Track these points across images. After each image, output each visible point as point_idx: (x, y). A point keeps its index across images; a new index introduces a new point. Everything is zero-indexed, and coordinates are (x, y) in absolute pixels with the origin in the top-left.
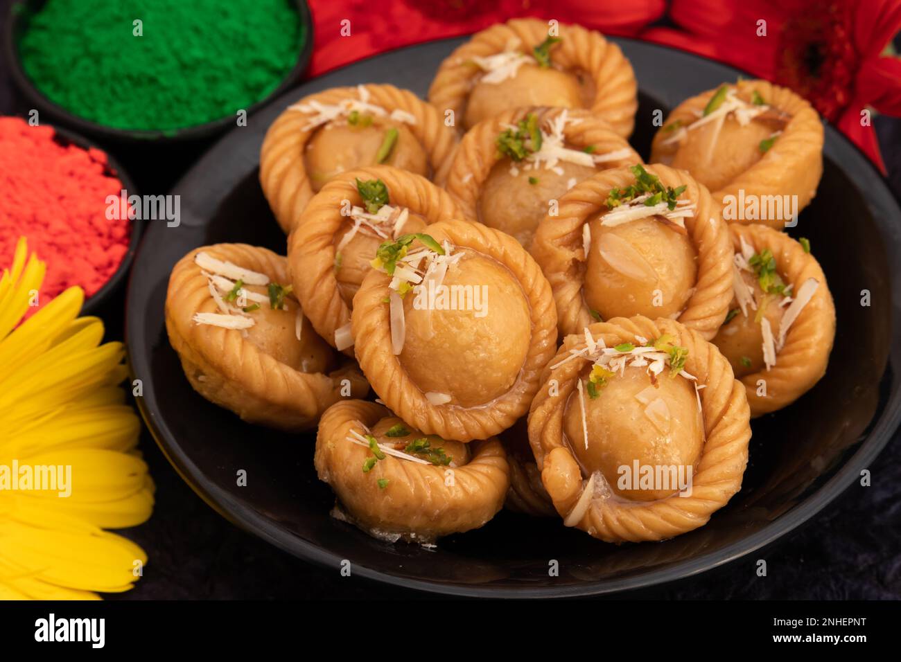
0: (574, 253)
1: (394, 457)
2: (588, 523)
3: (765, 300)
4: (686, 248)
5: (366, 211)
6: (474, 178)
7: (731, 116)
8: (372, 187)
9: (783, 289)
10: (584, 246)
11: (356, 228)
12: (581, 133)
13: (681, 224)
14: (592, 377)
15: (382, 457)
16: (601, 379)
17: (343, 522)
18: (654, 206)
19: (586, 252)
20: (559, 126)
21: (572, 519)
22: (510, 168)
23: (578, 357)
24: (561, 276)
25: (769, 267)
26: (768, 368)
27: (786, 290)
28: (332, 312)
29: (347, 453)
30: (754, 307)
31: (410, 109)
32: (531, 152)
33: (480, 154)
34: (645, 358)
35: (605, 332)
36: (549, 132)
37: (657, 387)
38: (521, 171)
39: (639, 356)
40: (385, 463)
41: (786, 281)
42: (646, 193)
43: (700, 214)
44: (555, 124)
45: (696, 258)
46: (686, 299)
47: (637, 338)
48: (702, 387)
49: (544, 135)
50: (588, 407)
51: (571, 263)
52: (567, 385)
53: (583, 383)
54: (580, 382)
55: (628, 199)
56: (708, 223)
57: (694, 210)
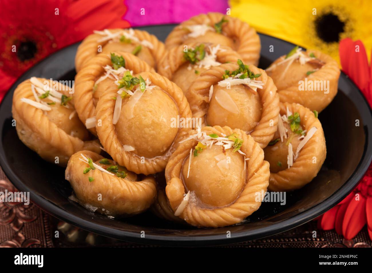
0: (204, 98)
1: (99, 170)
2: (185, 215)
3: (292, 136)
4: (256, 102)
5: (113, 68)
6: (170, 68)
7: (297, 61)
8: (118, 58)
9: (302, 132)
10: (209, 95)
11: (107, 75)
12: (224, 56)
13: (255, 90)
14: (196, 147)
15: (94, 169)
16: (201, 148)
17: (74, 202)
18: (243, 79)
19: (210, 98)
20: (214, 51)
21: (178, 212)
22: (188, 66)
23: (193, 139)
24: (197, 108)
25: (296, 120)
26: (289, 167)
27: (303, 132)
28: (88, 109)
29: (78, 165)
30: (286, 137)
31: (152, 42)
32: (199, 60)
33: (175, 58)
34: (223, 142)
35: (208, 130)
36: (209, 53)
37: (225, 154)
38: (193, 68)
39: (220, 141)
40: (94, 171)
41: (304, 129)
42: (241, 73)
43: (266, 88)
44: (212, 50)
45: (261, 109)
46: (253, 126)
47: (222, 134)
48: (247, 159)
49: (207, 54)
50: (193, 160)
51: (202, 102)
52: (186, 152)
53: (193, 150)
54: (192, 150)
55: (233, 76)
56: (269, 93)
57: (263, 86)
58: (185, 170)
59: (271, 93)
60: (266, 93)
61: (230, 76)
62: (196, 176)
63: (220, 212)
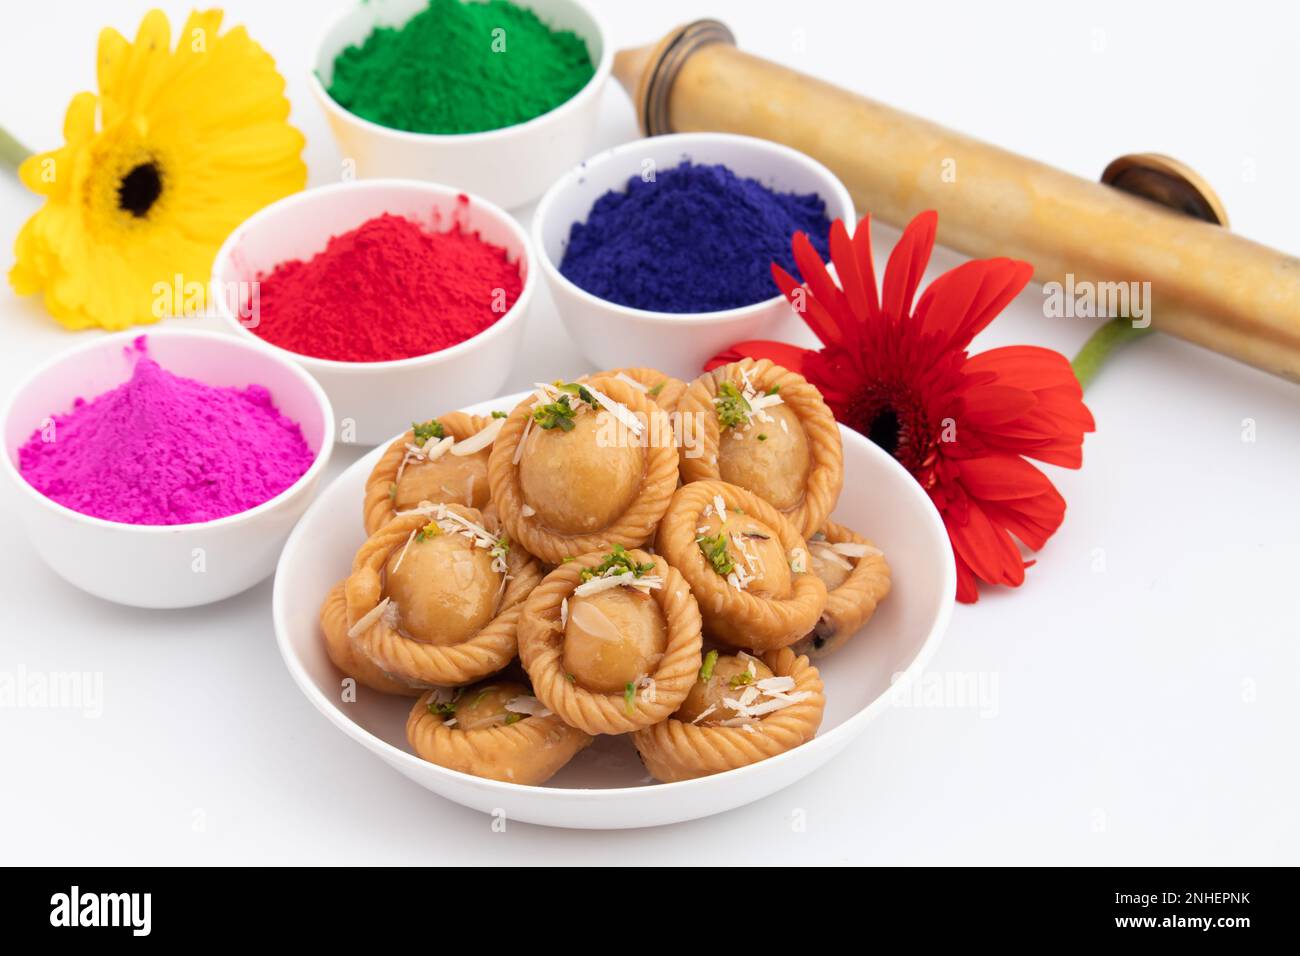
0: (552, 625)
4: (653, 616)
10: (562, 618)
18: (621, 576)
19: (564, 622)
42: (614, 566)
43: (668, 587)
45: (665, 627)
46: (655, 662)
51: (550, 633)
52: (403, 534)
53: (416, 535)
54: (415, 532)
55: (600, 573)
56: (675, 595)
57: (661, 584)
58: (391, 563)
59: (679, 593)
60: (669, 597)
61: (596, 575)
62: (410, 575)
63: (431, 649)
